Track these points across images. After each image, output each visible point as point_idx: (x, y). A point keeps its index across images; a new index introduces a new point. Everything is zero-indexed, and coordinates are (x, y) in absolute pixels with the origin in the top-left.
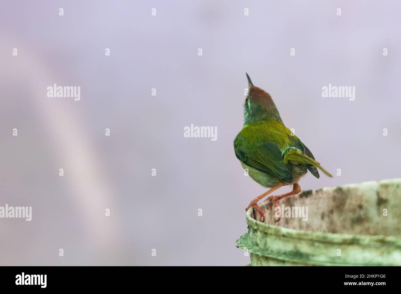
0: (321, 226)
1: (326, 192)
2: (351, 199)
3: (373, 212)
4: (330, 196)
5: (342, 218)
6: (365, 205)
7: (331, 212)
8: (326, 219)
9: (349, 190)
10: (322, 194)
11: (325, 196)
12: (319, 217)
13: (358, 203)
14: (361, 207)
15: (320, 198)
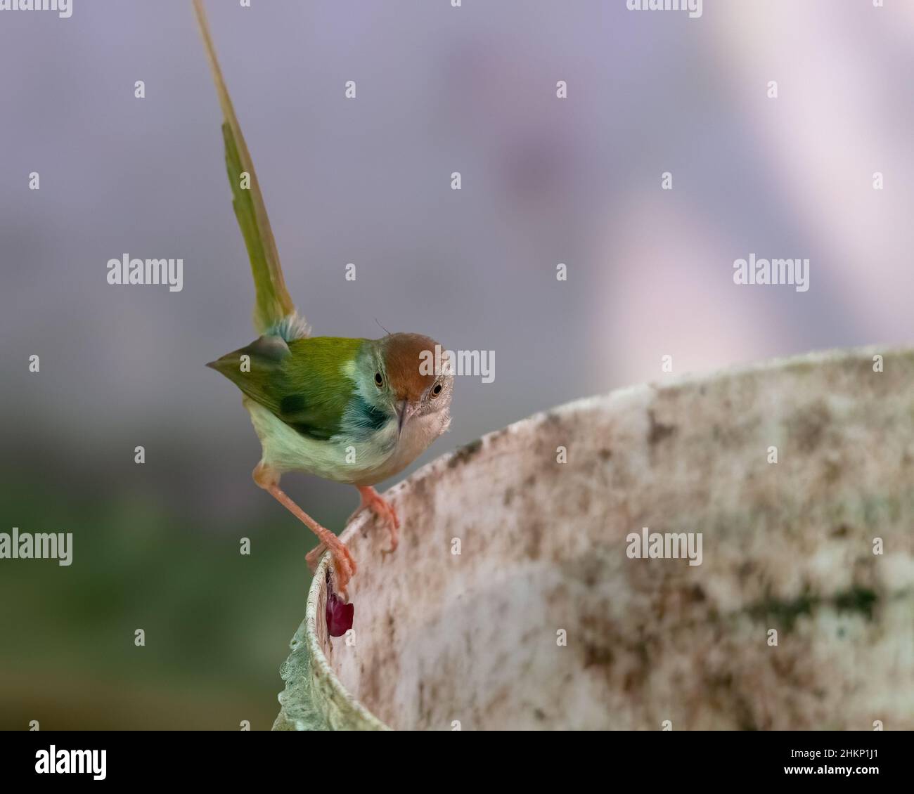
0: (503, 522)
1: (517, 437)
2: (582, 439)
3: (637, 461)
4: (528, 443)
5: (557, 491)
6: (616, 446)
7: (531, 481)
8: (517, 502)
9: (576, 418)
10: (507, 442)
11: (515, 445)
12: (499, 500)
13: (600, 446)
14: (606, 454)
15: (502, 454)
